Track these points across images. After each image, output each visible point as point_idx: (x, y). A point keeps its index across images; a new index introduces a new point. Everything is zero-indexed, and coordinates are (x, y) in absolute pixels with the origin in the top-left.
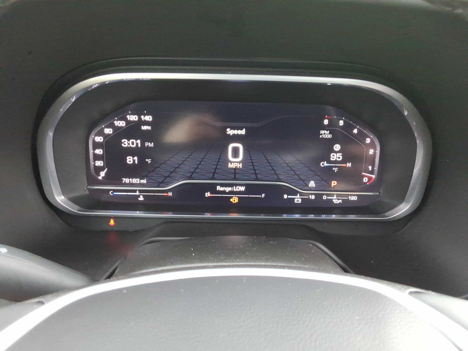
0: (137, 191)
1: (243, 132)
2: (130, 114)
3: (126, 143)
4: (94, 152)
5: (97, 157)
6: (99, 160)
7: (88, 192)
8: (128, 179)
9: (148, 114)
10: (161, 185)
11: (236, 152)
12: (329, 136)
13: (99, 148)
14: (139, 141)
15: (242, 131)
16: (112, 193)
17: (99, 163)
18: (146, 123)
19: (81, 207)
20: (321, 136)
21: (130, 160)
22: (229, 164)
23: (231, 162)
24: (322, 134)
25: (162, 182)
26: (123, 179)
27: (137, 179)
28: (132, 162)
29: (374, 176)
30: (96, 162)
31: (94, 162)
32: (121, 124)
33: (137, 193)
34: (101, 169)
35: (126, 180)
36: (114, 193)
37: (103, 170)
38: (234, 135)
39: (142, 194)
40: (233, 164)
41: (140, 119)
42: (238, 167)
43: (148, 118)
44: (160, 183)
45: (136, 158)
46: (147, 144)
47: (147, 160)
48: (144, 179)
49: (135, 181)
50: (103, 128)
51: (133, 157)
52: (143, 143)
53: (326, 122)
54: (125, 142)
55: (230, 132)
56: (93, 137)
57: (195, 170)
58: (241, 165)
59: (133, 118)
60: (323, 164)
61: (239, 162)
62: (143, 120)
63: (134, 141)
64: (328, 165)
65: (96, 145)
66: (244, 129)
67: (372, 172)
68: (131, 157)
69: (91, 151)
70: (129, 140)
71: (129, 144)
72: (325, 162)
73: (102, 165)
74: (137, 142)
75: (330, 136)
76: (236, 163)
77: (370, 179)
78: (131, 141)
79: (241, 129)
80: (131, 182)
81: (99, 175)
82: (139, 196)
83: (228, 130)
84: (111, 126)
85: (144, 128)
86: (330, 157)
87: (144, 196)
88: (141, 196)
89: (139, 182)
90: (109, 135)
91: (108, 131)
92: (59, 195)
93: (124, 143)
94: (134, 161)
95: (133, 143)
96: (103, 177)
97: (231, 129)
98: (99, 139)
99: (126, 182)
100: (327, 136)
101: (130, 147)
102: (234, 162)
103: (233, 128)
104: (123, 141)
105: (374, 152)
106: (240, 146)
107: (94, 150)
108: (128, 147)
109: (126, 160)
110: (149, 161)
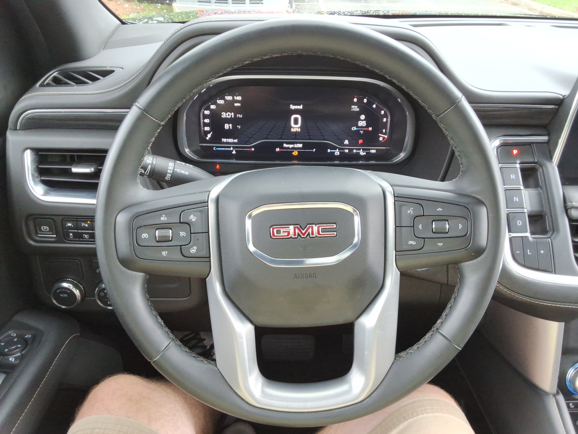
0: (232, 147)
1: (301, 107)
2: (227, 96)
3: (224, 115)
4: (203, 121)
5: (206, 125)
6: (207, 127)
7: (200, 148)
8: (226, 139)
9: (239, 95)
10: (247, 143)
11: (296, 121)
12: (357, 109)
13: (207, 119)
14: (233, 114)
15: (300, 106)
16: (215, 149)
17: (207, 129)
18: (238, 101)
19: (199, 156)
20: (352, 110)
21: (227, 126)
22: (292, 129)
24: (353, 108)
25: (247, 141)
26: (222, 139)
27: (231, 139)
28: (228, 128)
29: (386, 136)
30: (205, 128)
32: (221, 102)
33: (232, 149)
34: (208, 132)
35: (224, 140)
36: (217, 149)
37: (210, 133)
38: (295, 109)
39: (234, 149)
40: (294, 128)
41: (233, 98)
42: (298, 131)
43: (239, 98)
44: (246, 142)
45: (231, 125)
46: (238, 115)
47: (238, 126)
48: (236, 139)
49: (230, 140)
50: (210, 105)
51: (229, 125)
52: (235, 115)
53: (355, 100)
54: (224, 114)
55: (292, 107)
56: (203, 111)
57: (269, 133)
58: (299, 130)
59: (229, 98)
60: (354, 129)
61: (299, 128)
62: (235, 99)
63: (230, 113)
64: (357, 129)
65: (205, 117)
66: (302, 105)
67: (385, 134)
68: (228, 125)
69: (202, 120)
70: (226, 113)
71: (226, 116)
72: (355, 127)
73: (209, 129)
74: (232, 114)
75: (358, 110)
76: (297, 128)
77: (384, 138)
78: (228, 113)
79: (300, 105)
80: (227, 141)
81: (207, 137)
82: (232, 151)
83: (291, 106)
84: (215, 103)
85: (237, 105)
86: (358, 124)
87: (236, 151)
88: (234, 151)
89: (232, 141)
90: (213, 110)
91: (213, 107)
92: (186, 148)
93: (223, 115)
94: (229, 127)
95: (229, 115)
96: (210, 138)
97: (293, 105)
98: (207, 112)
99: (224, 141)
100: (356, 109)
101: (227, 118)
102: (295, 128)
103: (294, 105)
104: (222, 113)
105: (387, 120)
106: (299, 117)
107: (204, 120)
108: (225, 118)
109: (224, 126)
110: (239, 127)
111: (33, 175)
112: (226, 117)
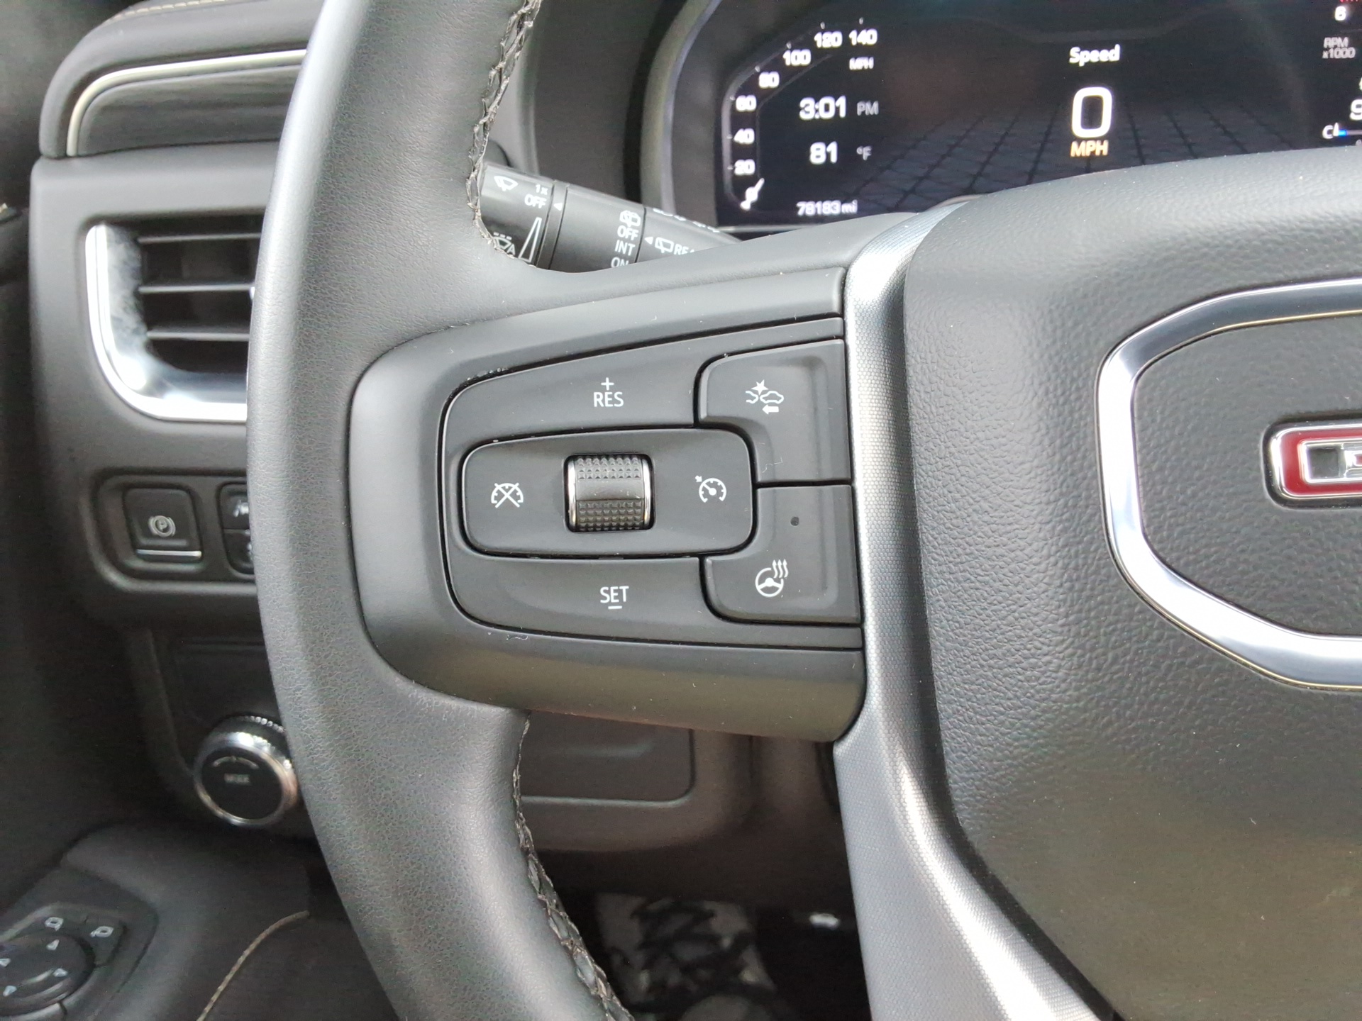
1: (1113, 55)
2: (823, 32)
3: (810, 109)
4: (732, 139)
5: (741, 152)
6: (745, 159)
8: (812, 204)
9: (867, 26)
11: (1092, 111)
12: (1348, 51)
13: (744, 128)
14: (843, 101)
15: (1112, 51)
17: (745, 167)
18: (862, 51)
20: (1325, 55)
22: (1074, 145)
23: (1079, 140)
24: (1328, 49)
26: (798, 205)
27: (834, 203)
28: (822, 159)
30: (737, 164)
31: (733, 163)
32: (798, 58)
34: (749, 181)
35: (806, 208)
37: (753, 184)
38: (1089, 64)
40: (1083, 143)
41: (846, 40)
42: (1098, 153)
43: (868, 37)
45: (833, 147)
46: (862, 107)
47: (859, 150)
48: (851, 202)
49: (829, 208)
50: (758, 74)
51: (827, 145)
52: (851, 107)
53: (1341, 13)
54: (807, 105)
55: (1079, 57)
56: (732, 98)
57: (982, 170)
58: (1104, 148)
59: (829, 40)
60: (1330, 132)
61: (1102, 139)
62: (854, 43)
63: (831, 101)
64: (1343, 133)
65: (740, 121)
66: (1117, 47)
68: (822, 146)
69: (726, 137)
70: (817, 101)
71: (817, 111)
72: (1337, 125)
73: (752, 170)
74: (838, 104)
75: (1350, 53)
76: (1093, 143)
78: (824, 101)
79: (1110, 47)
80: (819, 212)
81: (743, 198)
83: (1074, 51)
84: (776, 65)
85: (857, 64)
86: (1349, 112)
89: (838, 211)
90: (769, 90)
91: (769, 80)
93: (807, 109)
94: (828, 155)
95: (827, 108)
96: (753, 205)
97: (1082, 49)
98: (747, 104)
99: (807, 212)
100: (1341, 52)
101: (821, 120)
102: (1087, 140)
103: (1087, 46)
104: (803, 103)
106: (1105, 94)
107: (734, 132)
108: (814, 120)
109: (808, 154)
110: (864, 152)
111: (116, 321)
112: (817, 117)
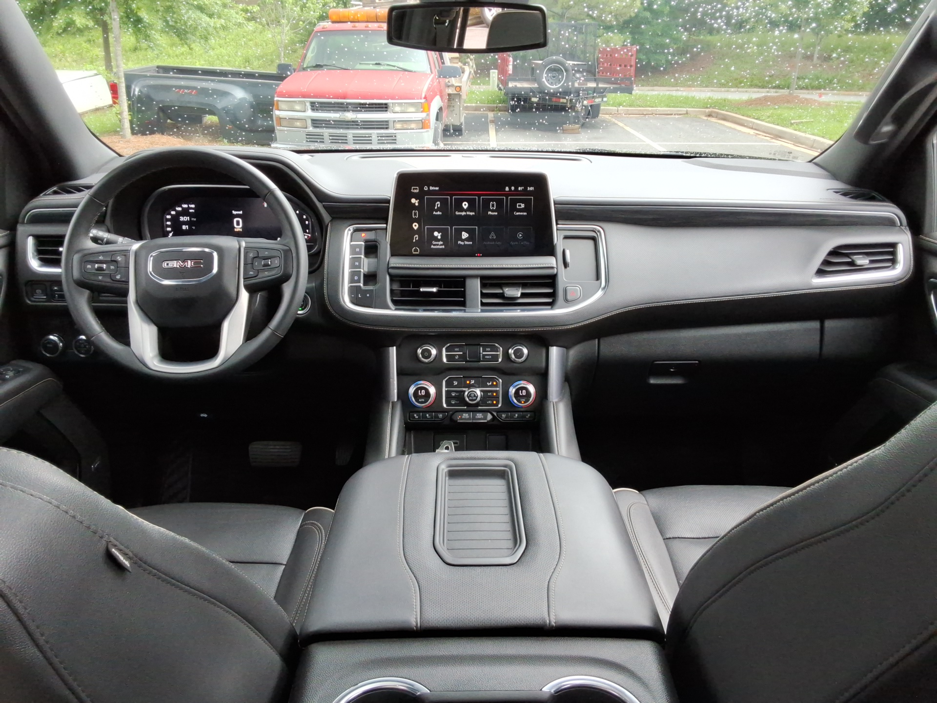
1: (241, 212)
2: (184, 204)
3: (182, 219)
4: (166, 223)
5: (168, 226)
9: (192, 204)
11: (238, 223)
13: (169, 222)
14: (188, 218)
17: (169, 229)
18: (192, 208)
21: (184, 227)
23: (236, 228)
29: (310, 235)
31: (166, 228)
32: (179, 209)
34: (170, 232)
35: (182, 237)
38: (236, 214)
41: (189, 206)
43: (193, 206)
45: (187, 226)
46: (192, 219)
50: (171, 211)
52: (190, 219)
56: (166, 215)
58: (241, 230)
59: (185, 206)
61: (240, 228)
65: (168, 220)
67: (309, 233)
70: (183, 217)
77: (308, 236)
78: (185, 217)
79: (240, 211)
81: (169, 235)
83: (233, 211)
84: (175, 210)
85: (191, 211)
90: (173, 215)
91: (173, 213)
94: (186, 228)
95: (185, 219)
98: (169, 217)
101: (184, 221)
103: (235, 211)
104: (180, 217)
105: (309, 223)
106: (240, 220)
109: (182, 227)
110: (194, 228)
